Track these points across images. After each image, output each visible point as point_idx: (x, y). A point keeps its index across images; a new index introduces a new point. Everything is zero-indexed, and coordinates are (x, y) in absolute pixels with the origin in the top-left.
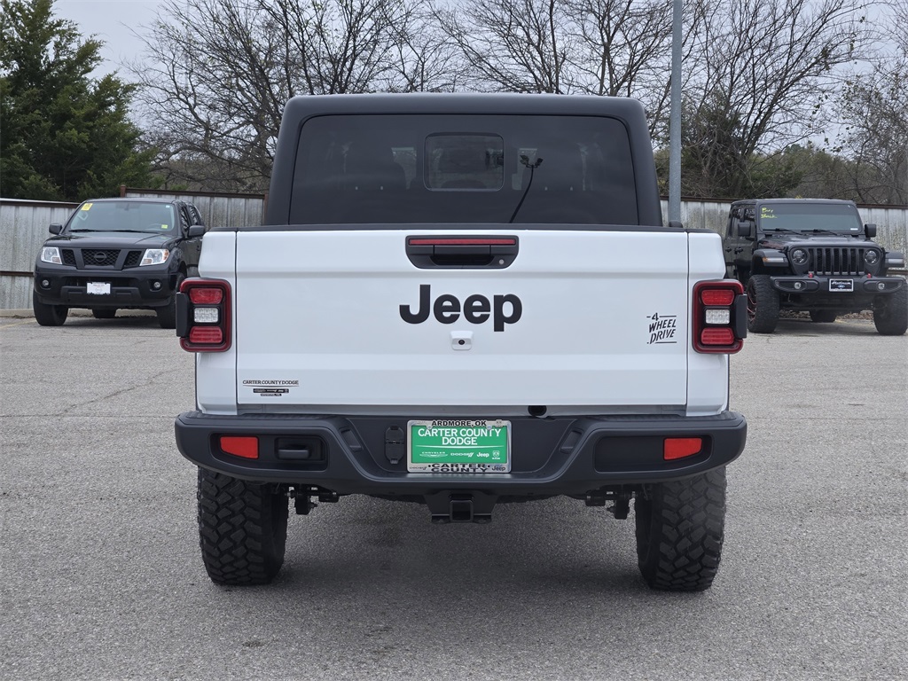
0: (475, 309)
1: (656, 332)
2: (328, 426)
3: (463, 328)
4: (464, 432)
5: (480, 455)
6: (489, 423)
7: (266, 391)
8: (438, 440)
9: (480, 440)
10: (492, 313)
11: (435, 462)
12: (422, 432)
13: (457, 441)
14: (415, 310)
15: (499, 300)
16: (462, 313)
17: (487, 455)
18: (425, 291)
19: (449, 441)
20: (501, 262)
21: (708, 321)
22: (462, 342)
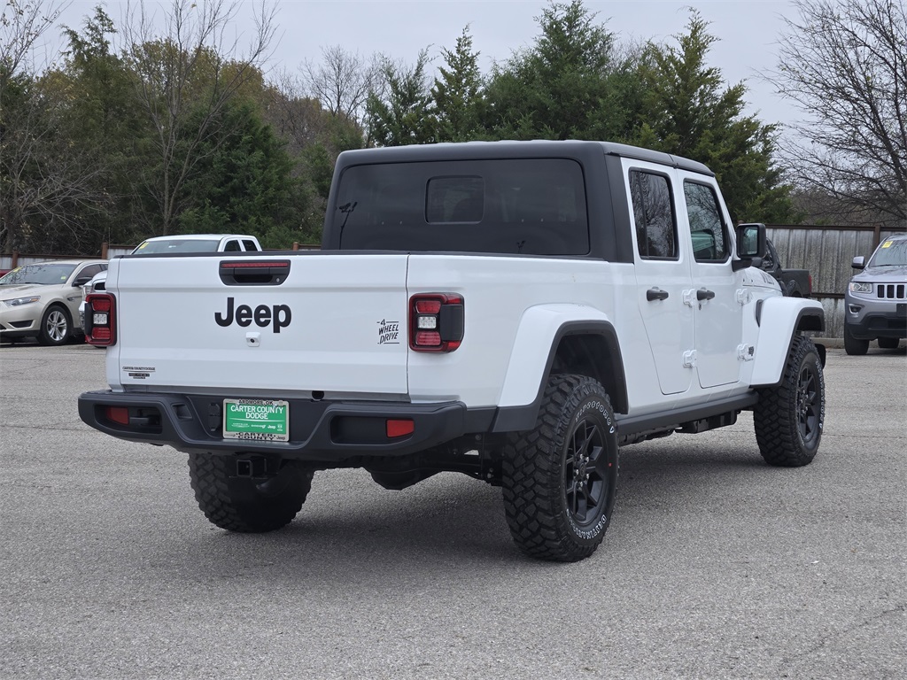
0: (262, 316)
1: (384, 334)
2: (161, 401)
3: (253, 330)
4: (260, 409)
5: (270, 427)
6: (275, 403)
7: (136, 375)
8: (243, 415)
9: (270, 416)
10: (272, 319)
11: (240, 431)
12: (234, 408)
13: (255, 416)
14: (224, 317)
15: (277, 309)
16: (253, 319)
17: (274, 427)
18: (231, 301)
19: (250, 416)
20: (278, 280)
21: (421, 326)
22: (252, 341)
